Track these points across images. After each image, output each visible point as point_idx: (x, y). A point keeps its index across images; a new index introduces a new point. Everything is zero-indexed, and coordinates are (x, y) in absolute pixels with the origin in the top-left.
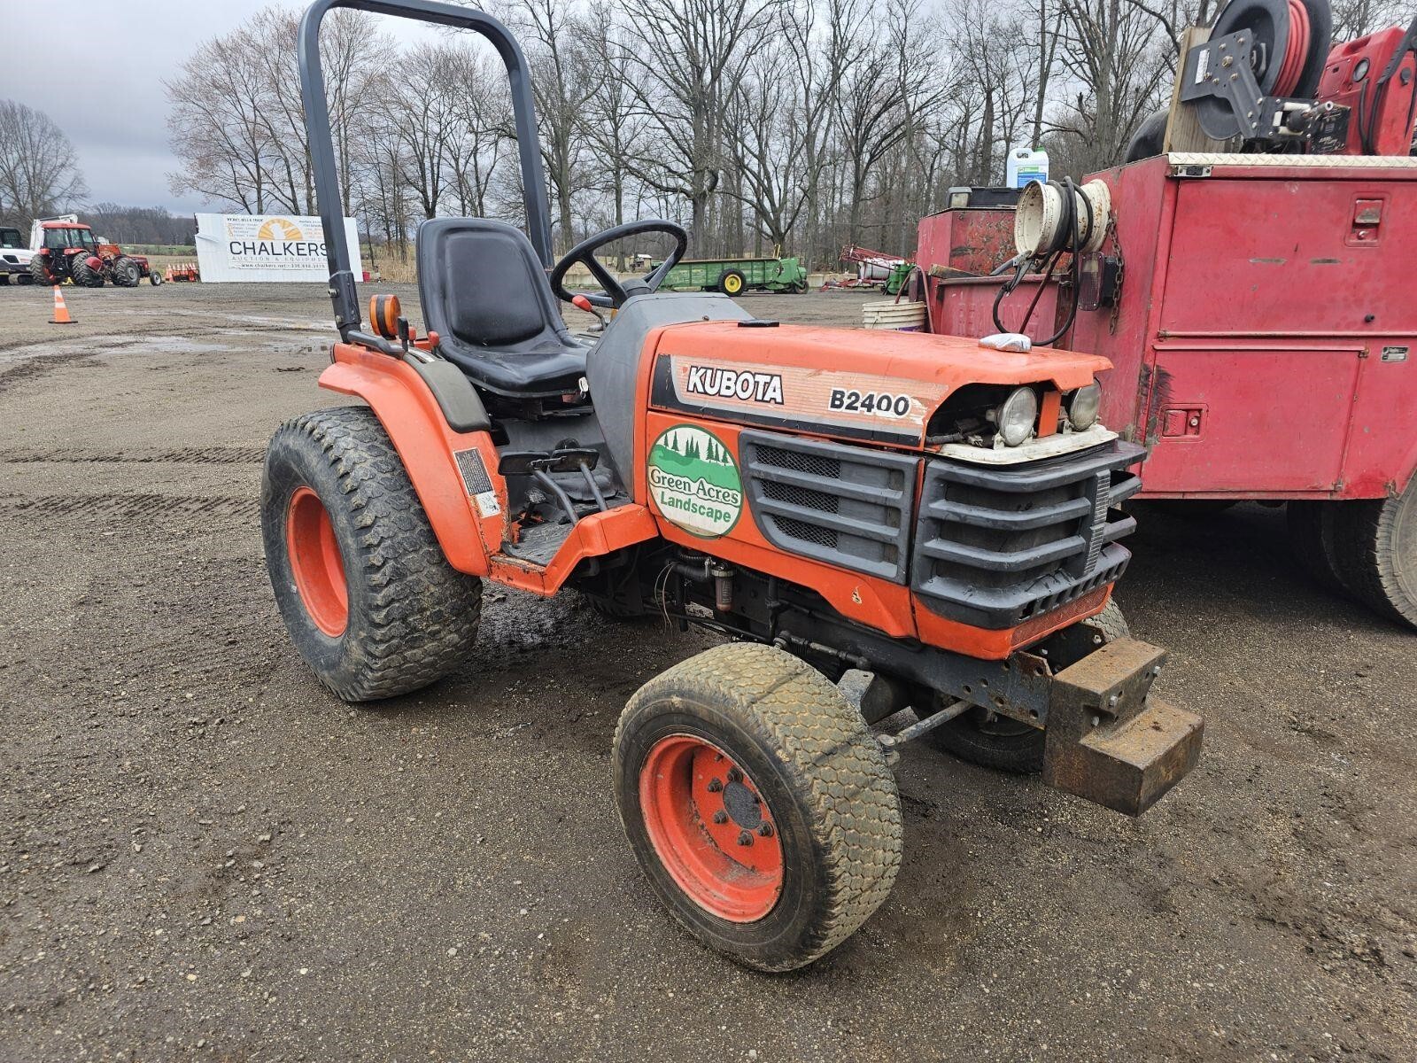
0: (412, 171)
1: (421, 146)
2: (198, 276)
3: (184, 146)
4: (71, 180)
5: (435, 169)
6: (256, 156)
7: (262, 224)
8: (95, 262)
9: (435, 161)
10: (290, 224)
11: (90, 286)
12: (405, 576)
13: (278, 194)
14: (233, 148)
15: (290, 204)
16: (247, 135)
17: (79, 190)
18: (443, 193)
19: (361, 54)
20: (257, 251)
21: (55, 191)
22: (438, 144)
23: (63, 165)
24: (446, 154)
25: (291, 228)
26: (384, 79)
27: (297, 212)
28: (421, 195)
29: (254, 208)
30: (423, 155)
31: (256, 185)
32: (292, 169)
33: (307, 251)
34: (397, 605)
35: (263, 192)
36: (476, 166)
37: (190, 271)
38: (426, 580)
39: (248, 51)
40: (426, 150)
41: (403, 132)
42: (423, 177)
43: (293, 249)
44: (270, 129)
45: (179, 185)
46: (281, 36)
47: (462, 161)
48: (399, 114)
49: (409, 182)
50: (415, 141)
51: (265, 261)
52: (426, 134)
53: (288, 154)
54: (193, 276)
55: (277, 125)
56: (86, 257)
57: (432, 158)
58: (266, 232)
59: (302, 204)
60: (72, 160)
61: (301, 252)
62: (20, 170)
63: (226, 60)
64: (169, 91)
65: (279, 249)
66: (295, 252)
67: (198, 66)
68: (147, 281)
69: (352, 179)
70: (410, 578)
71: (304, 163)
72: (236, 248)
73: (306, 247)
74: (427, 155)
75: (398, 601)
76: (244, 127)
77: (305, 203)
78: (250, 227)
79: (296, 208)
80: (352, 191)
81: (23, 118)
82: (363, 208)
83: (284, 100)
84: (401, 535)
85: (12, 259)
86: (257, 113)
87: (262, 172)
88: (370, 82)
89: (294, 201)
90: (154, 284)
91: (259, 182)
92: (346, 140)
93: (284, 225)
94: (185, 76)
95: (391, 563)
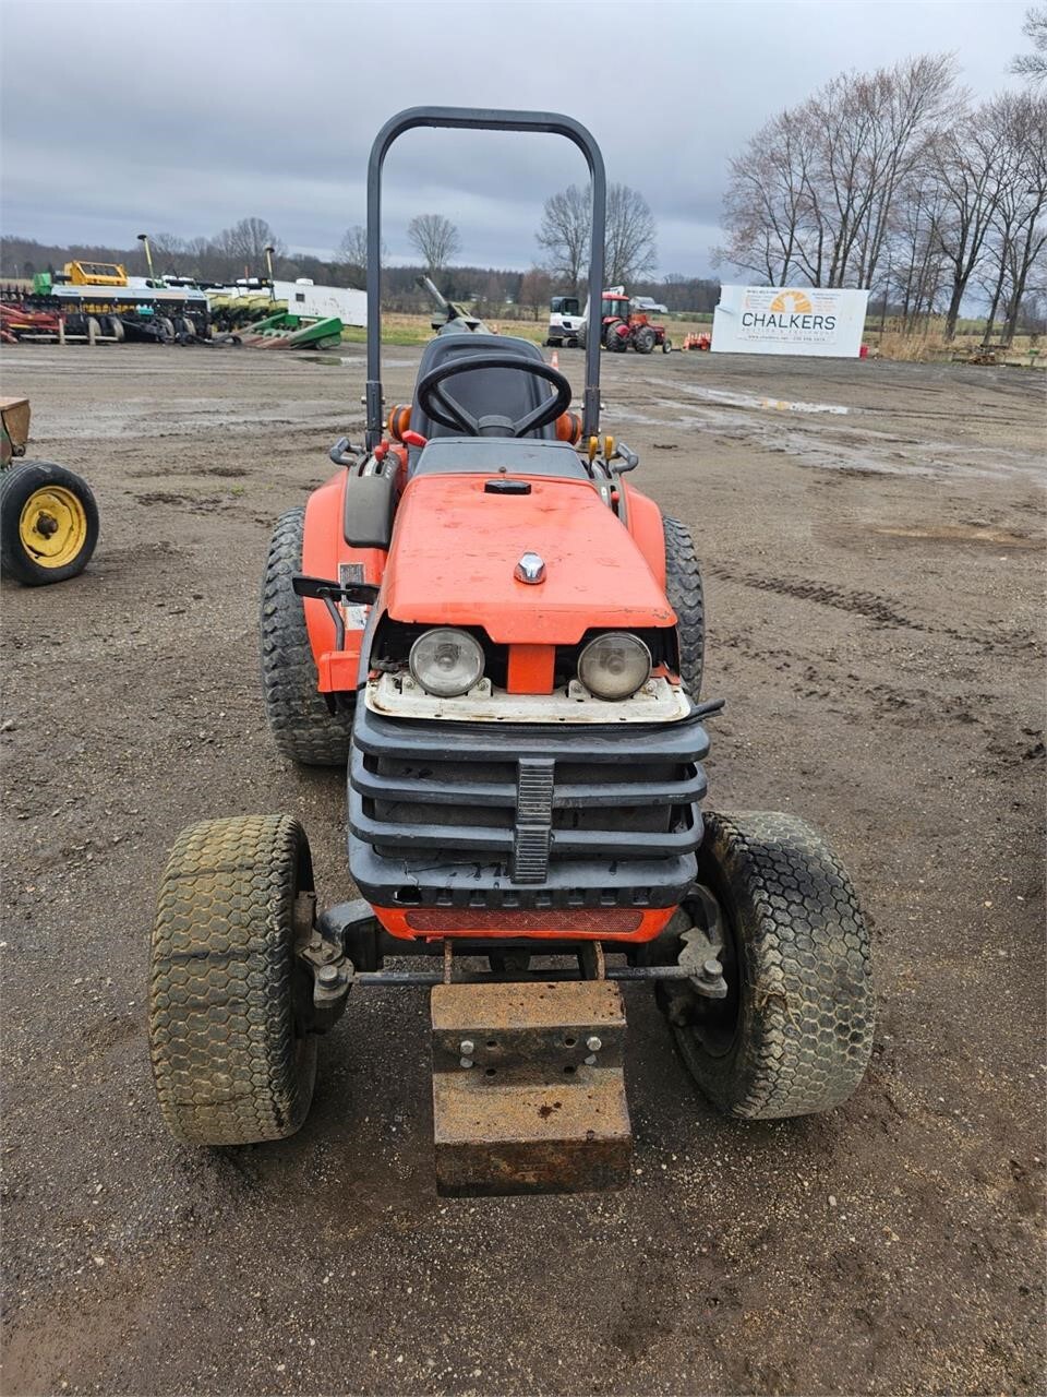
0: (953, 237)
1: (970, 210)
2: (708, 345)
3: (731, 220)
4: (646, 254)
5: (979, 235)
6: (793, 226)
7: (776, 296)
8: (624, 330)
9: (982, 226)
10: (803, 297)
11: (615, 351)
12: (288, 664)
13: (805, 266)
14: (774, 222)
15: (814, 276)
16: (789, 207)
17: (651, 263)
18: (981, 262)
19: (929, 112)
20: (766, 322)
21: (633, 264)
22: (991, 206)
23: (644, 240)
24: (998, 217)
25: (802, 301)
26: (949, 138)
27: (817, 284)
28: (955, 265)
29: (778, 280)
30: (969, 220)
31: (785, 257)
32: (824, 239)
33: (811, 325)
34: (280, 687)
35: (790, 264)
36: (1030, 231)
37: (704, 340)
38: (307, 672)
39: (813, 120)
40: (975, 214)
41: (954, 195)
42: (962, 246)
43: (799, 322)
44: (814, 199)
45: (718, 257)
46: (849, 101)
47: (1014, 225)
48: (954, 176)
49: (945, 251)
50: (965, 204)
51: (770, 334)
52: (980, 196)
53: (824, 225)
54: (704, 346)
55: (822, 194)
56: (619, 325)
57: (979, 223)
58: (779, 305)
59: (826, 275)
60: (651, 235)
61: (806, 325)
62: (612, 245)
63: (789, 131)
64: (731, 167)
65: (786, 321)
66: (800, 325)
67: (762, 140)
68: (659, 348)
69: (884, 247)
70: (292, 668)
71: (838, 233)
72: (749, 319)
73: (811, 320)
74: (974, 218)
75: (282, 685)
76: (788, 199)
77: (828, 274)
78: (765, 300)
79: (818, 280)
80: (880, 261)
81: (624, 198)
82: (886, 279)
83: (835, 168)
84: (292, 628)
85: (568, 325)
86: (805, 183)
87: (795, 243)
88: (931, 142)
89: (818, 273)
90: (664, 351)
91: (789, 254)
92: (887, 207)
93: (798, 296)
94: (748, 150)
95: (279, 650)
